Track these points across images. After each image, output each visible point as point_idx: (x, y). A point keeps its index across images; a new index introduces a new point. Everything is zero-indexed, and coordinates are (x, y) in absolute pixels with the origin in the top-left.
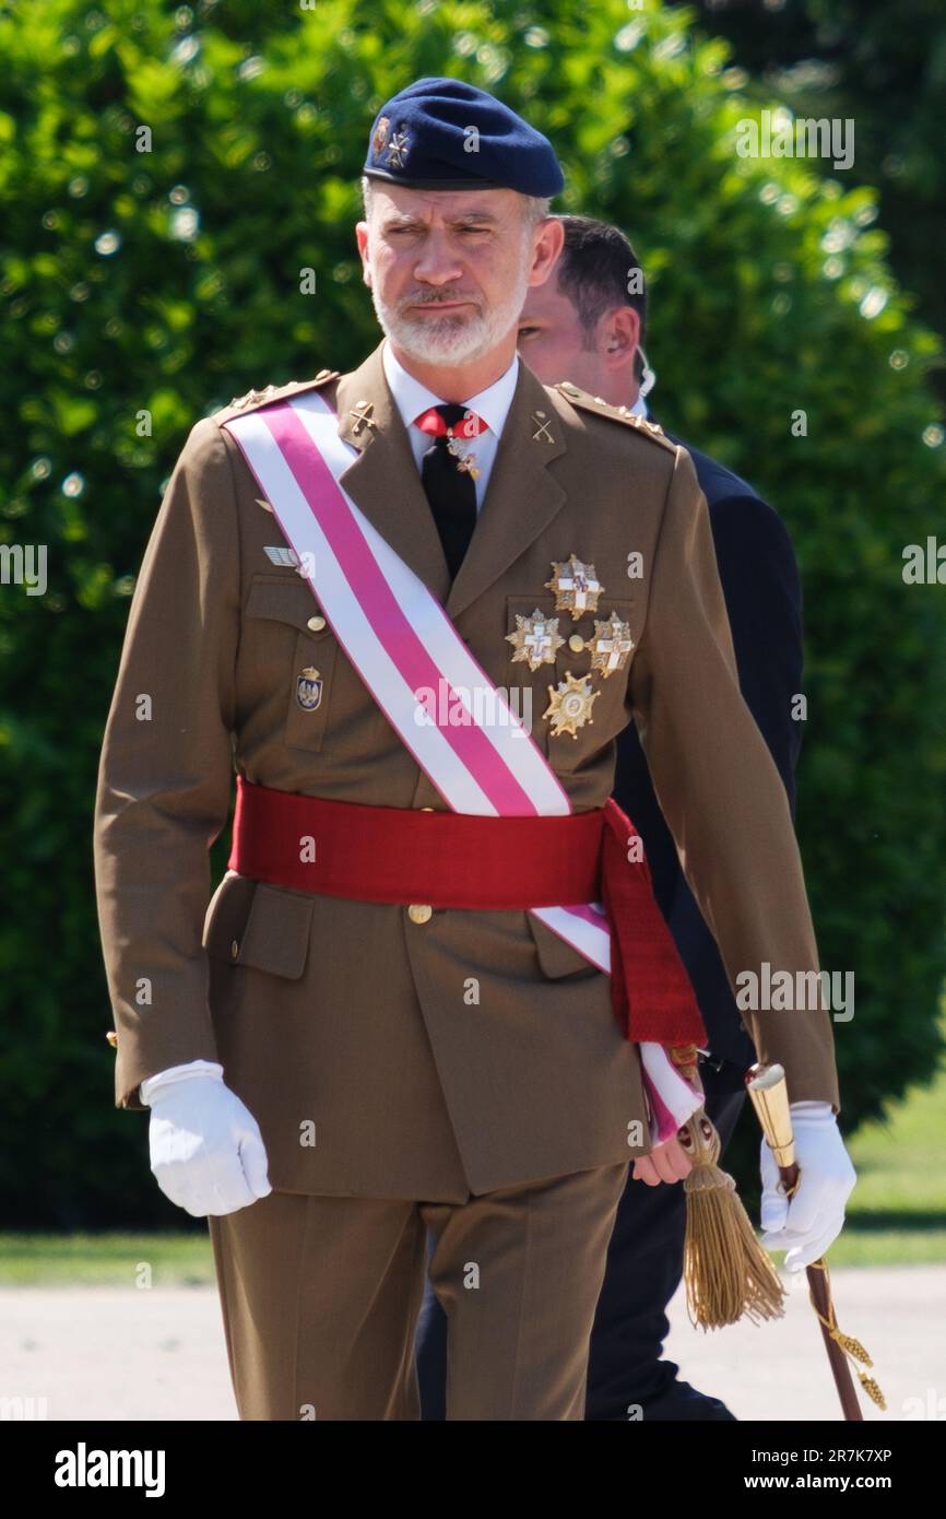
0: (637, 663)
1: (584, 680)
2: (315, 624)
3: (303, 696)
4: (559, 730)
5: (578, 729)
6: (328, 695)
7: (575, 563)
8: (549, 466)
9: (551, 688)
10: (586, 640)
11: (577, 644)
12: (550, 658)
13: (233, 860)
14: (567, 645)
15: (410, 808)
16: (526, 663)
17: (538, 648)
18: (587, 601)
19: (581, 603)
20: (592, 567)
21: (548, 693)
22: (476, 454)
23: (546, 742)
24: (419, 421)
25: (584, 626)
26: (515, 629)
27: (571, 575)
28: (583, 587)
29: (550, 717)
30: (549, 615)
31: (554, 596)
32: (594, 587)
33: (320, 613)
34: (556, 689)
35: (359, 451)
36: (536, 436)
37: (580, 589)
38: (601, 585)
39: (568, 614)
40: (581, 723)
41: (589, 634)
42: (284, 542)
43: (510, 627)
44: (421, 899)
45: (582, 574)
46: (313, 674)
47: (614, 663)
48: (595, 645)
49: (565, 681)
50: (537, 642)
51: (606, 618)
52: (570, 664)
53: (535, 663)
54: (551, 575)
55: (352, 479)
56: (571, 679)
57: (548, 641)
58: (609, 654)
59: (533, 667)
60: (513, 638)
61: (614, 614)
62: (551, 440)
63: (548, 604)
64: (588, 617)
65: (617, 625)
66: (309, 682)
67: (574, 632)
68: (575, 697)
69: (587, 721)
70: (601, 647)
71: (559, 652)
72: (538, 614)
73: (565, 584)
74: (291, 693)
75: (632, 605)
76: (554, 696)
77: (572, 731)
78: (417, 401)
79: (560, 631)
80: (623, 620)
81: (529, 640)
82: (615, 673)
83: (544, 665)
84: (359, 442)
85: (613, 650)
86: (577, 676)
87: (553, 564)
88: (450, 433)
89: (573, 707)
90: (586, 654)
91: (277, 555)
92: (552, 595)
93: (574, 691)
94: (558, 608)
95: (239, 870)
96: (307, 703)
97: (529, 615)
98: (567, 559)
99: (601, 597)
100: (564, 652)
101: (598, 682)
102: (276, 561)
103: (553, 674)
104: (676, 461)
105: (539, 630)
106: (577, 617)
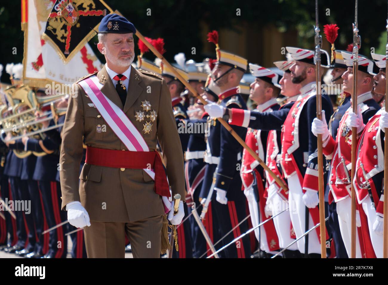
0: (158, 119)
1: (149, 123)
2: (99, 116)
3: (98, 130)
4: (146, 132)
5: (149, 132)
7: (146, 101)
8: (139, 84)
9: (144, 125)
10: (149, 115)
11: (148, 116)
12: (143, 119)
14: (146, 117)
15: (120, 150)
16: (139, 120)
17: (141, 118)
18: (149, 108)
19: (148, 109)
20: (149, 102)
21: (143, 126)
22: (125, 84)
23: (144, 135)
24: (114, 78)
25: (148, 113)
26: (136, 114)
27: (145, 103)
28: (148, 106)
29: (144, 130)
30: (142, 111)
31: (143, 108)
32: (150, 105)
33: (100, 114)
34: (145, 125)
35: (103, 84)
36: (136, 79)
37: (147, 106)
38: (151, 105)
39: (145, 111)
40: (150, 131)
41: (150, 114)
42: (92, 102)
43: (135, 114)
44: (123, 167)
45: (147, 103)
46: (99, 126)
47: (154, 119)
48: (151, 116)
49: (146, 123)
50: (140, 116)
51: (152, 111)
52: (147, 120)
53: (140, 120)
54: (142, 104)
56: (147, 123)
57: (142, 116)
58: (153, 118)
59: (140, 121)
60: (136, 116)
61: (154, 110)
62: (139, 79)
63: (142, 109)
64: (149, 111)
65: (154, 112)
66: (99, 127)
67: (147, 114)
68: (149, 126)
69: (151, 130)
70: (152, 116)
71: (144, 118)
72: (140, 111)
74: (96, 129)
75: (156, 108)
76: (144, 126)
77: (148, 132)
78: (113, 75)
79: (144, 114)
80: (155, 111)
81: (139, 116)
82: (154, 121)
83: (142, 120)
84: (103, 83)
85: (153, 117)
86: (148, 122)
87: (142, 102)
88: (120, 80)
89: (147, 128)
90: (149, 118)
91: (90, 105)
93: (148, 125)
94: (143, 110)
95: (87, 163)
96: (99, 131)
97: (139, 112)
98: (144, 101)
99: (151, 107)
100: (145, 118)
101: (152, 123)
102: (90, 106)
103: (144, 122)
104: (162, 81)
105: (141, 114)
106: (147, 111)
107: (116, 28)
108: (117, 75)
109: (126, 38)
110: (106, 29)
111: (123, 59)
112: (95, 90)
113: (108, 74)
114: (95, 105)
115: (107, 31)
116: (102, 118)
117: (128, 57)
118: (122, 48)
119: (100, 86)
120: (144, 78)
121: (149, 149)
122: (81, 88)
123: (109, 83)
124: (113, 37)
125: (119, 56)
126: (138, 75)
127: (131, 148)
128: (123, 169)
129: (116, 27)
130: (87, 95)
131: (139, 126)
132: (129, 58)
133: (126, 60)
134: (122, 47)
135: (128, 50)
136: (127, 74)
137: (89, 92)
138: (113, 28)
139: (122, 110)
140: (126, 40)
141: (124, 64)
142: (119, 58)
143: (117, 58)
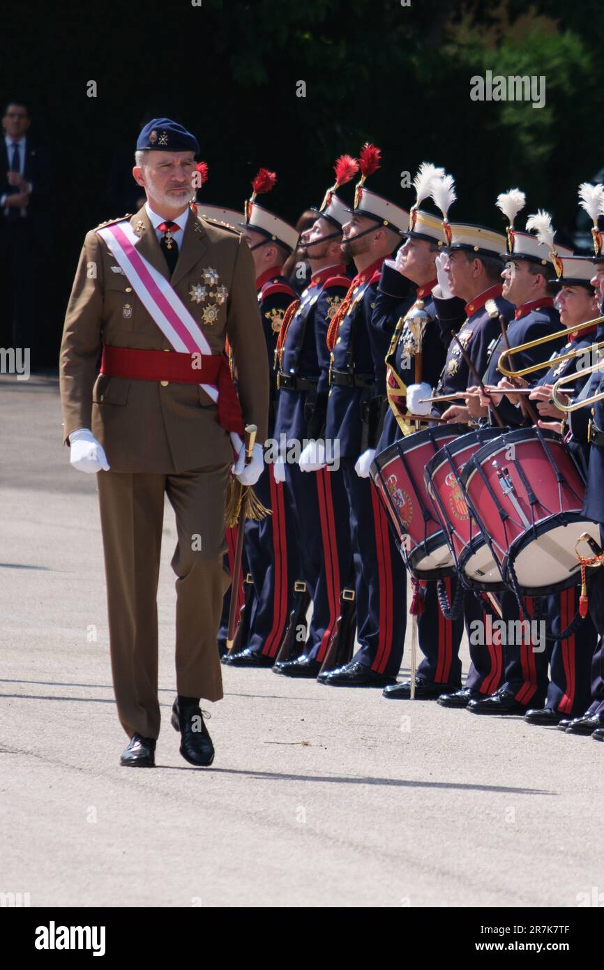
0: (229, 301)
1: (214, 306)
2: (128, 290)
3: (125, 313)
4: (207, 322)
5: (213, 322)
6: (134, 312)
7: (210, 269)
8: (200, 239)
9: (203, 309)
10: (214, 293)
11: (211, 295)
12: (203, 299)
13: (102, 370)
14: (209, 295)
15: (161, 350)
16: (196, 301)
17: (199, 296)
18: (215, 280)
19: (212, 281)
20: (215, 269)
21: (203, 311)
22: (178, 236)
23: (204, 327)
24: (159, 227)
25: (213, 289)
26: (192, 290)
27: (209, 272)
28: (213, 276)
29: (204, 318)
30: (203, 285)
32: (216, 276)
33: (130, 286)
34: (206, 309)
35: (139, 236)
36: (196, 230)
37: (211, 277)
38: (219, 275)
39: (209, 285)
40: (214, 320)
41: (215, 291)
42: (117, 265)
43: (190, 290)
44: (165, 379)
45: (212, 272)
46: (128, 306)
47: (223, 300)
48: (217, 295)
49: (208, 306)
50: (198, 294)
52: (209, 301)
53: (199, 300)
54: (203, 273)
55: (137, 246)
56: (210, 306)
57: (202, 294)
59: (198, 302)
60: (191, 293)
61: (222, 285)
62: (201, 232)
63: (202, 282)
64: (214, 285)
65: (224, 289)
66: (126, 309)
67: (211, 291)
68: (212, 311)
69: (216, 319)
70: (219, 295)
71: (206, 297)
72: (199, 285)
73: (207, 276)
74: (121, 312)
75: (227, 281)
76: (205, 311)
77: (211, 322)
78: (157, 221)
79: (206, 291)
80: (225, 286)
81: (196, 294)
82: (223, 303)
83: (201, 301)
84: (139, 233)
85: (222, 297)
86: (212, 305)
87: (203, 269)
88: (169, 230)
89: (210, 315)
90: (214, 298)
91: (115, 269)
92: (203, 280)
93: (210, 310)
94: (205, 283)
95: (103, 373)
96: (126, 315)
97: (196, 286)
98: (207, 267)
99: (219, 279)
100: (207, 297)
101: (218, 307)
102: (116, 271)
103: (204, 304)
104: (240, 237)
105: (199, 290)
106: (211, 286)
107: (163, 142)
108: (165, 223)
109: (180, 159)
110: (148, 143)
111: (173, 195)
112: (125, 246)
113: (149, 220)
114: (122, 270)
115: (148, 146)
116: (133, 293)
117: (181, 191)
118: (173, 176)
119: (134, 240)
120: (210, 230)
121: (212, 351)
122: (101, 241)
123: (150, 234)
124: (158, 156)
125: (166, 189)
126: (200, 224)
127: (180, 347)
128: (165, 384)
129: (163, 140)
130: (110, 251)
131: (196, 310)
132: (184, 194)
133: (179, 196)
134: (172, 174)
135: (181, 180)
136: (181, 221)
137: (114, 247)
138: (158, 141)
139: (169, 281)
140: (179, 163)
141: (175, 204)
142: (167, 193)
143: (162, 193)
